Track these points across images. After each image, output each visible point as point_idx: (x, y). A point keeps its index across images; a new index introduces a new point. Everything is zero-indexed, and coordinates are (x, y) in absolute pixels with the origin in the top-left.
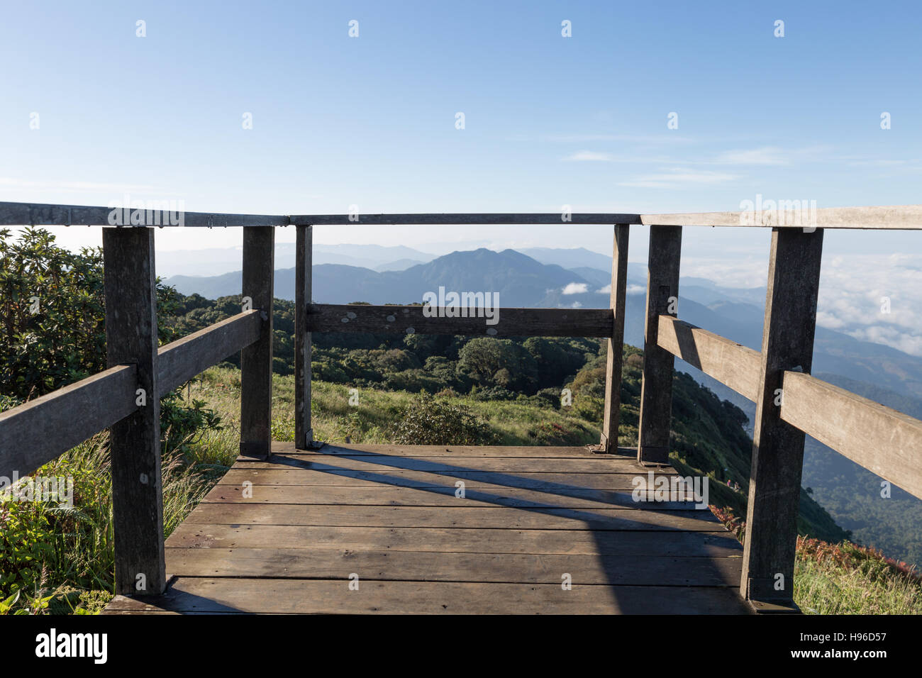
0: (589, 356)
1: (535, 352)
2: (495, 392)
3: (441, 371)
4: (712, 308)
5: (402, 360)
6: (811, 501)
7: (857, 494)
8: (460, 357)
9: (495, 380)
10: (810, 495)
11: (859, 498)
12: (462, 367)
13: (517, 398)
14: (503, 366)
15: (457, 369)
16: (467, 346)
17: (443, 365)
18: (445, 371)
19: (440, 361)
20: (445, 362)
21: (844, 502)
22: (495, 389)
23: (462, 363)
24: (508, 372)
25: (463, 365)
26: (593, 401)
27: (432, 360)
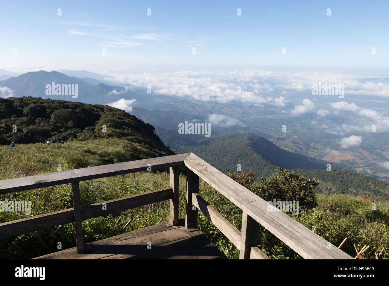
0: (102, 113)
1: (82, 113)
2: (73, 130)
3: (44, 124)
4: (133, 91)
5: (27, 121)
6: (170, 150)
7: (180, 146)
8: (51, 117)
9: (68, 125)
10: (170, 149)
11: (181, 147)
12: (52, 122)
13: (83, 132)
14: (70, 120)
15: (51, 122)
16: (54, 113)
17: (44, 121)
18: (46, 124)
19: (42, 120)
20: (45, 120)
21: (177, 149)
22: (73, 129)
23: (52, 120)
24: (73, 122)
25: (53, 120)
26: (111, 130)
27: (39, 120)
